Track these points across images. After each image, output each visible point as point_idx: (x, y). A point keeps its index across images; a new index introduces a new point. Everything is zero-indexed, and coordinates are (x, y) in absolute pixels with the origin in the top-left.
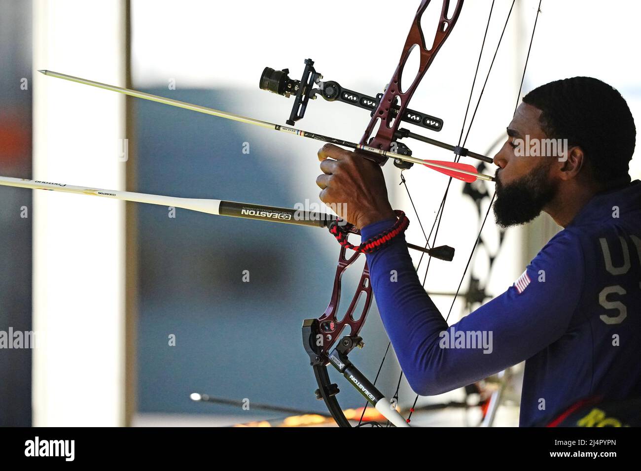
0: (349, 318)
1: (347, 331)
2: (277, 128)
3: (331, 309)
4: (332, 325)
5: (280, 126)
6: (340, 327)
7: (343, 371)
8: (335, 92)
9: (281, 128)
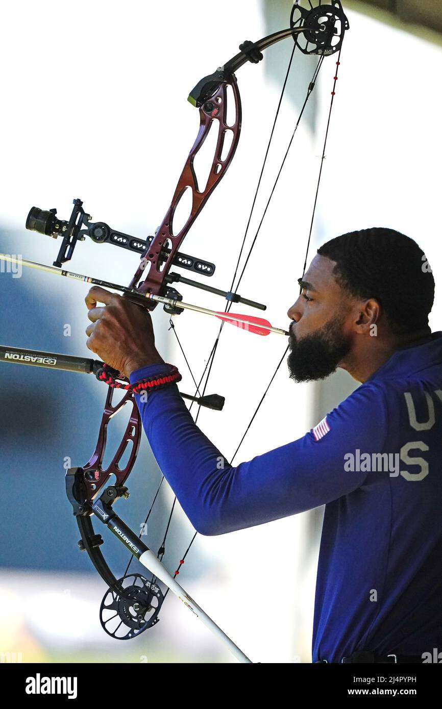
0: (114, 467)
1: (112, 480)
2: (64, 273)
3: (96, 458)
4: (97, 474)
5: (66, 272)
6: (105, 477)
7: (107, 522)
8: (104, 234)
9: (68, 274)
